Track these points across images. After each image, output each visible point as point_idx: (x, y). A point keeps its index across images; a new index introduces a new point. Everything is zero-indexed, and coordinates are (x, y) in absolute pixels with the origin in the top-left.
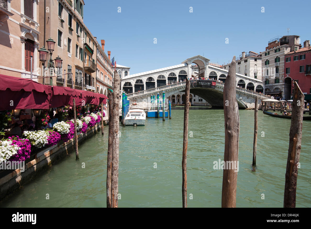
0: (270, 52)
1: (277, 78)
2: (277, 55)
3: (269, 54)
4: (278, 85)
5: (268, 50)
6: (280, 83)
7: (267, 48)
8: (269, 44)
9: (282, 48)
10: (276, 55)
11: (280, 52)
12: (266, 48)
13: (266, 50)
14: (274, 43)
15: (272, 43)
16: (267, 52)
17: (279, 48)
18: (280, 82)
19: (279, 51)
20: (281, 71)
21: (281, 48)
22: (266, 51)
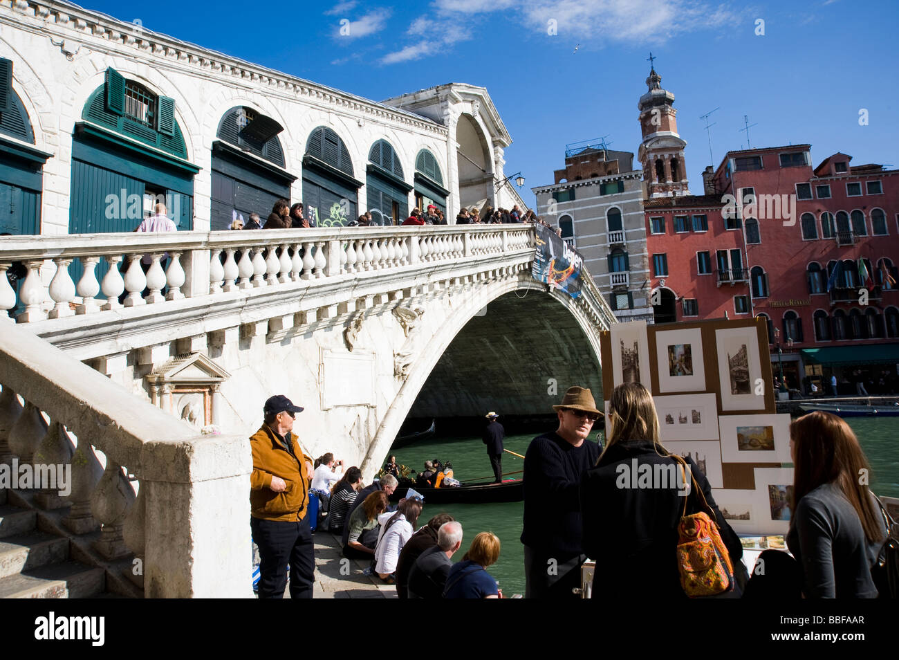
0: (578, 191)
1: (618, 289)
2: (612, 203)
3: (572, 197)
4: (630, 317)
5: (563, 181)
6: (637, 308)
7: (559, 175)
8: (568, 161)
9: (632, 181)
10: (608, 204)
11: (623, 194)
12: (556, 173)
13: (557, 182)
14: (592, 161)
15: (585, 158)
16: (562, 190)
17: (620, 178)
18: (636, 304)
19: (621, 188)
20: (636, 266)
21: (626, 183)
22: (559, 186)
